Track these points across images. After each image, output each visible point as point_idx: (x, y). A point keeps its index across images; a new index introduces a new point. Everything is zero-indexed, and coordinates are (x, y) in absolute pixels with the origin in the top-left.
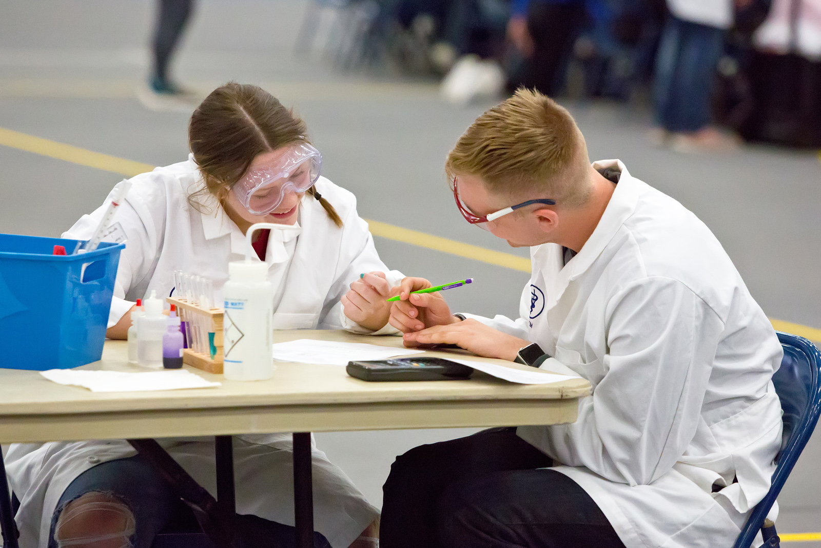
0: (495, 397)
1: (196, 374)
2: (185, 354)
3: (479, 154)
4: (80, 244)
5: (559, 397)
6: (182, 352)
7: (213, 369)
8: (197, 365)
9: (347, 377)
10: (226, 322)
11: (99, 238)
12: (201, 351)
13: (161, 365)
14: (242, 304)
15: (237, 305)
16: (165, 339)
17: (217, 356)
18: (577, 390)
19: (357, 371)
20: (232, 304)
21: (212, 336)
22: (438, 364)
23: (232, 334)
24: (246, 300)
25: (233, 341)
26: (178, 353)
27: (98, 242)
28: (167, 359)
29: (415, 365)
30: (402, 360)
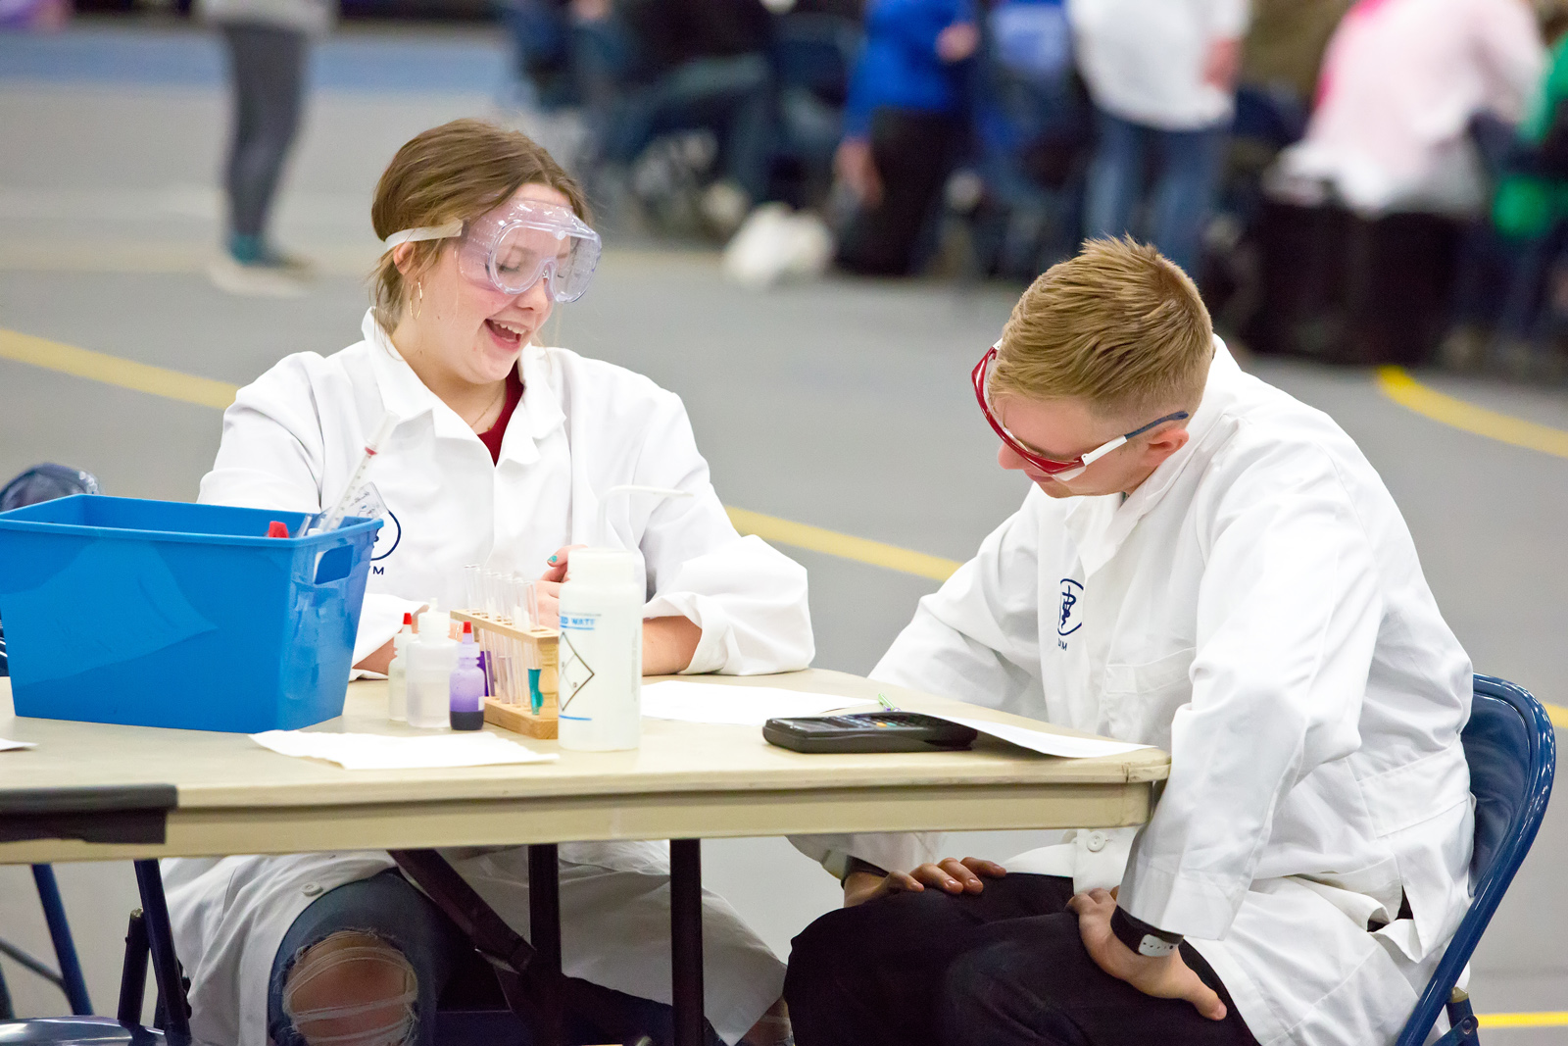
0: (1016, 780)
1: (510, 740)
2: (486, 705)
3: (1085, 360)
4: (309, 519)
5: (1123, 780)
6: (483, 703)
7: (539, 732)
8: (508, 724)
9: (765, 745)
10: (564, 651)
11: (343, 509)
12: (514, 699)
13: (447, 723)
14: (592, 621)
15: (584, 623)
16: (455, 681)
17: (542, 710)
18: (1152, 768)
19: (780, 735)
20: (575, 621)
21: (535, 675)
22: (918, 724)
23: (575, 673)
24: (599, 615)
25: (575, 685)
26: (476, 704)
27: (341, 516)
28: (458, 713)
29: (881, 726)
30: (857, 717)
